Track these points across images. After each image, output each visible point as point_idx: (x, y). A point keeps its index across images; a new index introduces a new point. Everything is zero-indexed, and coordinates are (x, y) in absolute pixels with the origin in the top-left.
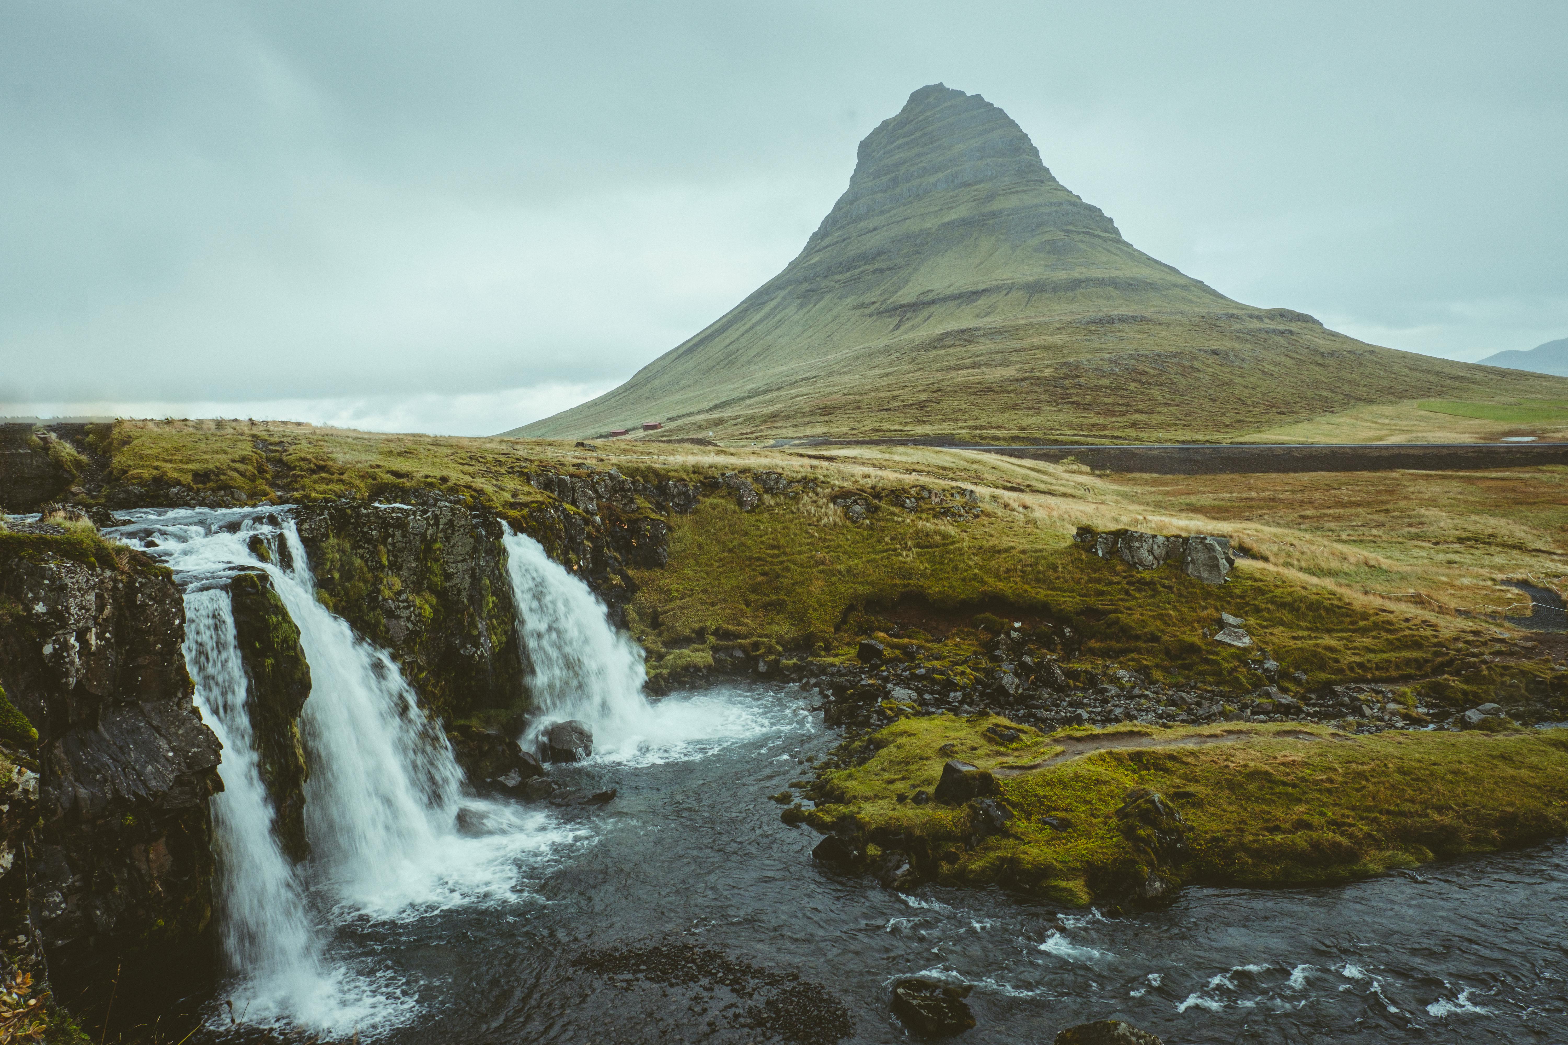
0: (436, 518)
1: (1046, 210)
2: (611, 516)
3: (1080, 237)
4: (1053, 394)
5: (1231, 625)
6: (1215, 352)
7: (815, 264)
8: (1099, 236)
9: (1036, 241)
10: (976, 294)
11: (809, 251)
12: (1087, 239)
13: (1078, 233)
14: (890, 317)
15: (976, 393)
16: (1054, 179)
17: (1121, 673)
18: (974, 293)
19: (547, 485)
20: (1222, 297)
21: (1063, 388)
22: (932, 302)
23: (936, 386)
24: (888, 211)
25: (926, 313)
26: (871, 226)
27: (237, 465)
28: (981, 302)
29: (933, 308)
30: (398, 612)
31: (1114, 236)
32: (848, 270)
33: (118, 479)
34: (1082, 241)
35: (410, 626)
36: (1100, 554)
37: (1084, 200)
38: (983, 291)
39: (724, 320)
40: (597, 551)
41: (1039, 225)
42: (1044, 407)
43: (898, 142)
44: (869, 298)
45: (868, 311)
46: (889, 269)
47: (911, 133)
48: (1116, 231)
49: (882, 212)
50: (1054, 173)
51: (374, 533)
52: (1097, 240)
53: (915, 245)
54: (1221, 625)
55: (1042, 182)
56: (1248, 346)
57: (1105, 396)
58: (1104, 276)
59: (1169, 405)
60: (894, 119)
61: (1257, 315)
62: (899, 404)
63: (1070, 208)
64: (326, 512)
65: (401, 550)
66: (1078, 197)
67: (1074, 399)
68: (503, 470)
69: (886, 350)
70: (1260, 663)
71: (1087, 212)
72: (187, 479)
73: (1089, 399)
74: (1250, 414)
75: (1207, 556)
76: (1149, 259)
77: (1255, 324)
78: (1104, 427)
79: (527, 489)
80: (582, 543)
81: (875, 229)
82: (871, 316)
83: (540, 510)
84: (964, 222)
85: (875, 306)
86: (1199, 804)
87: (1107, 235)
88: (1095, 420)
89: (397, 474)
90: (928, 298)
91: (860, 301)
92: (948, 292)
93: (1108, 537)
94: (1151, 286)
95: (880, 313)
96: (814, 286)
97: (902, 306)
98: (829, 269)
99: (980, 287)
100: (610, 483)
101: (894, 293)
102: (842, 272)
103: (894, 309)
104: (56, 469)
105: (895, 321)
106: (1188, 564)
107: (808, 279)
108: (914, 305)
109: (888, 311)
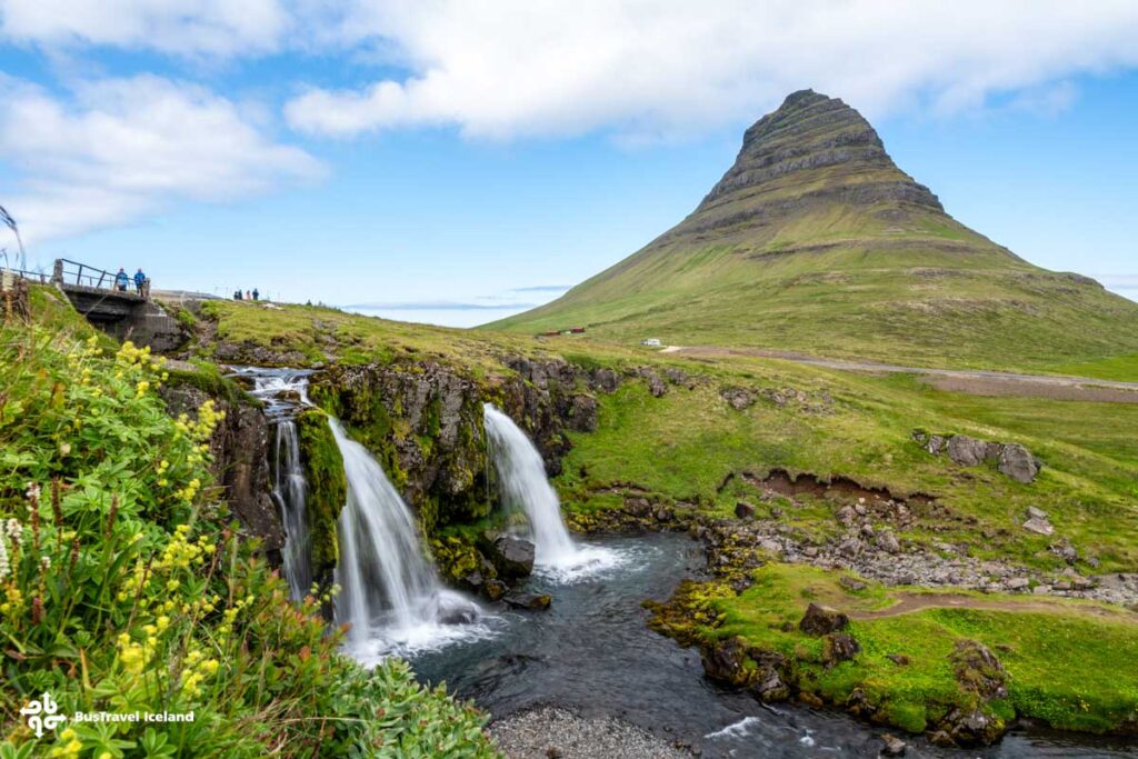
0: (437, 382)
1: (885, 187)
2: (556, 392)
3: (912, 209)
4: (882, 326)
5: (1036, 516)
6: (1014, 303)
7: (705, 219)
8: (926, 209)
9: (875, 210)
11: (701, 209)
12: (918, 210)
13: (910, 206)
14: (759, 260)
15: (822, 322)
16: (894, 164)
17: (945, 546)
18: (826, 247)
19: (513, 365)
20: (1023, 261)
21: (891, 323)
22: (793, 252)
23: (792, 315)
24: (763, 182)
25: (786, 259)
26: (750, 193)
27: (301, 335)
28: (832, 254)
29: (793, 256)
30: (406, 449)
31: (938, 209)
32: (730, 224)
33: (221, 339)
34: (913, 212)
35: (414, 459)
36: (931, 451)
37: (916, 181)
38: (834, 245)
40: (545, 417)
41: (879, 198)
42: (875, 336)
43: (775, 132)
44: (744, 247)
45: (744, 255)
46: (761, 225)
47: (785, 125)
48: (940, 206)
49: (759, 183)
50: (894, 160)
51: (394, 390)
52: (924, 212)
53: (782, 208)
54: (1029, 516)
55: (883, 166)
56: (1042, 300)
57: (924, 331)
58: (929, 240)
59: (974, 341)
60: (773, 115)
61: (1050, 276)
62: (763, 326)
63: (905, 186)
64: (362, 372)
65: (412, 404)
66: (912, 178)
67: (899, 331)
68: (482, 351)
70: (1061, 548)
71: (918, 190)
72: (267, 342)
73: (911, 331)
74: (1041, 353)
75: (1019, 459)
76: (965, 228)
77: (1047, 284)
78: (921, 355)
79: (500, 367)
80: (535, 409)
81: (753, 195)
82: (744, 259)
83: (509, 383)
84: (821, 194)
85: (750, 252)
86: (1014, 657)
87: (933, 208)
88: (915, 349)
89: (409, 350)
90: (789, 249)
91: (737, 248)
92: (806, 245)
93: (939, 438)
94: (965, 249)
95: (752, 257)
96: (702, 235)
97: (769, 253)
98: (716, 223)
99: (830, 242)
100: (557, 367)
101: (764, 243)
102: (725, 226)
103: (764, 255)
104: (182, 329)
105: (762, 263)
106: (1003, 464)
107: (699, 230)
108: (777, 253)
109: (759, 256)
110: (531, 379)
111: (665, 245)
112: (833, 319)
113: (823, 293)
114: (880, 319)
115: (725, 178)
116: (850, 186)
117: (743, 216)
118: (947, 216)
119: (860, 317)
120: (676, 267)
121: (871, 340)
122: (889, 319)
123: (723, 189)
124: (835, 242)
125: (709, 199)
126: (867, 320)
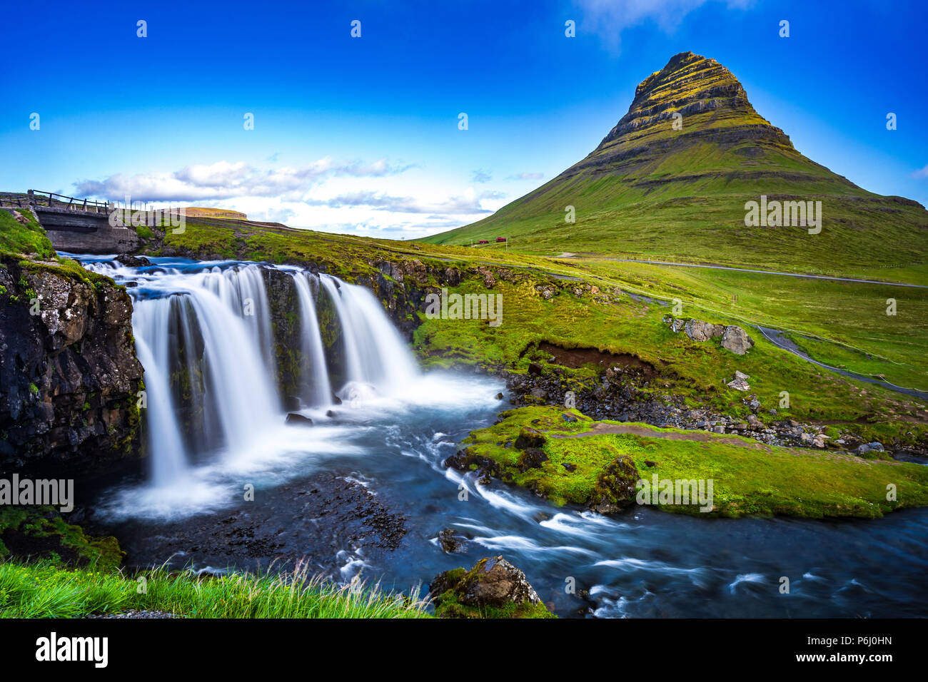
1: (747, 129)
2: (411, 284)
3: (766, 146)
4: (731, 239)
5: (740, 379)
6: (842, 221)
7: (603, 155)
8: (778, 147)
9: (737, 148)
10: (697, 177)
11: (600, 148)
12: (771, 148)
13: (765, 144)
14: (643, 188)
15: (685, 235)
16: (754, 111)
18: (695, 177)
19: (376, 265)
20: (857, 187)
21: (739, 236)
22: (669, 181)
23: (662, 230)
24: (650, 126)
25: (664, 187)
26: (639, 135)
28: (699, 182)
29: (669, 185)
31: (788, 146)
32: (622, 160)
34: (767, 149)
37: (772, 124)
38: (701, 176)
39: (549, 184)
40: (400, 302)
41: (741, 139)
42: (724, 246)
43: (660, 87)
44: (631, 177)
45: (631, 184)
46: (646, 160)
47: (669, 81)
48: (789, 144)
49: (647, 127)
50: (754, 107)
52: (777, 149)
53: (664, 147)
54: (735, 378)
55: (746, 112)
56: (868, 219)
57: (764, 243)
58: (778, 171)
59: (805, 251)
61: (878, 199)
62: (639, 238)
63: (762, 129)
66: (769, 122)
67: (744, 243)
68: (355, 255)
69: (638, 206)
70: (751, 401)
71: (773, 131)
73: (754, 243)
74: (859, 261)
75: (737, 337)
76: (810, 161)
77: (875, 205)
78: (759, 261)
79: (365, 266)
81: (640, 137)
82: (632, 186)
84: (695, 135)
85: (636, 181)
87: (784, 146)
88: (755, 256)
90: (667, 178)
91: (627, 178)
92: (679, 175)
93: (680, 321)
94: (808, 178)
95: (638, 185)
96: (601, 168)
97: (651, 182)
98: (611, 158)
99: (699, 174)
100: (413, 267)
101: (647, 174)
102: (618, 161)
103: (646, 184)
104: (140, 238)
105: (646, 190)
106: (724, 340)
107: (598, 164)
108: (658, 182)
109: (642, 184)
110: (391, 275)
111: (572, 176)
112: (693, 234)
113: (688, 213)
114: (730, 234)
115: (620, 124)
116: (718, 129)
117: (632, 153)
118: (796, 152)
119: (714, 232)
120: (579, 192)
121: (721, 249)
122: (737, 233)
123: (618, 131)
124: (702, 173)
125: (605, 140)
126: (720, 234)
